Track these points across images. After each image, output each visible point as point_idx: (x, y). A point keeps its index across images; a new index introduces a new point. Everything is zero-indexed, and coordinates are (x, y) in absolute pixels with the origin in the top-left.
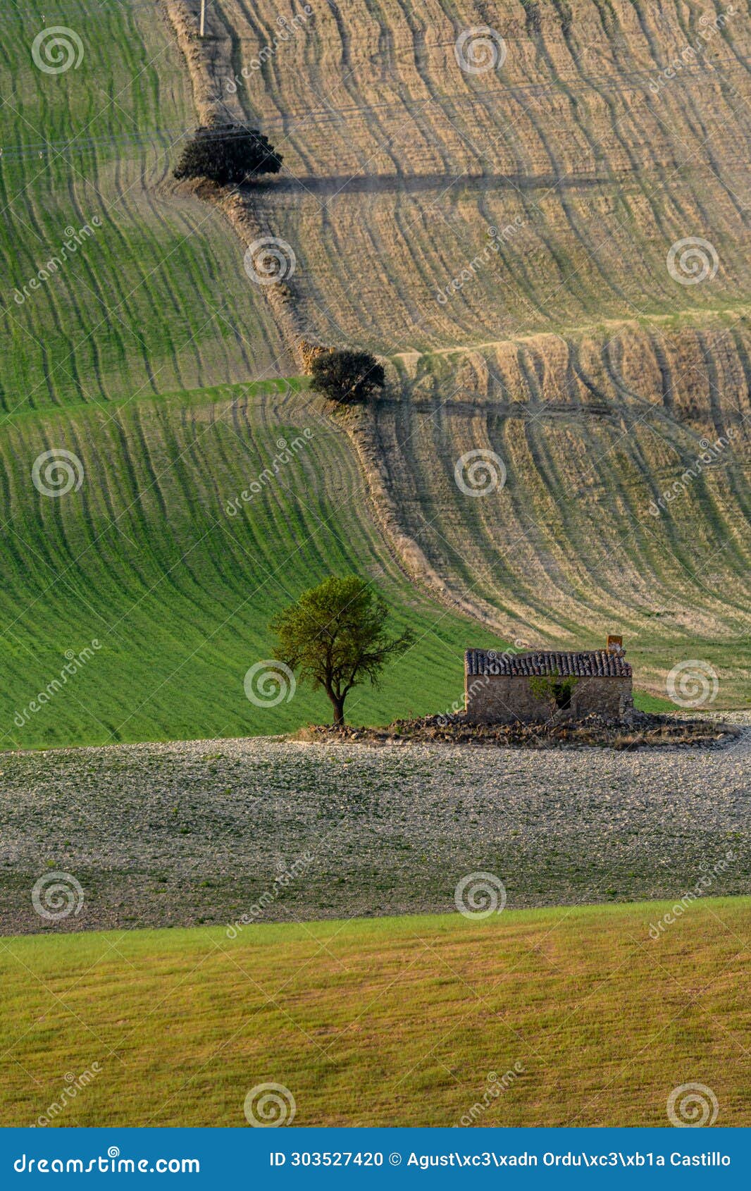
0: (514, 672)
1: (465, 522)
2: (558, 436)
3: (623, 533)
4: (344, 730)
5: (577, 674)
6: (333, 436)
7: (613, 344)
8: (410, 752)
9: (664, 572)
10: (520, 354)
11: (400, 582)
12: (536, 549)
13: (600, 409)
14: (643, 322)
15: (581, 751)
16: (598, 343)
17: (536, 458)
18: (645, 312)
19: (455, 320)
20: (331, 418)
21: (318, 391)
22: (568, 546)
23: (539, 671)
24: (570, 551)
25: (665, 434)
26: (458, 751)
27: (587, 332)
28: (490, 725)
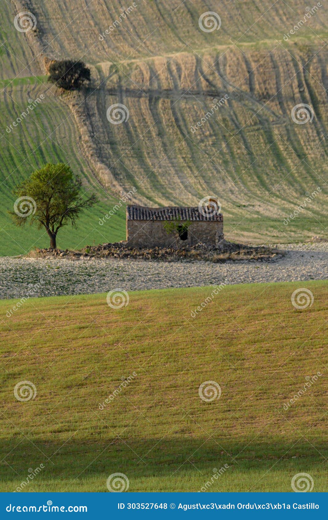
0: (155, 218)
1: (135, 156)
2: (189, 108)
3: (226, 162)
4: (56, 251)
5: (191, 219)
6: (61, 108)
7: (221, 57)
8: (94, 263)
9: (249, 184)
10: (169, 64)
11: (98, 188)
12: (176, 171)
13: (214, 94)
14: (239, 46)
15: (193, 263)
16: (213, 57)
17: (177, 120)
18: (240, 41)
19: (132, 46)
20: (60, 97)
21: (53, 82)
22: (194, 169)
23: (170, 218)
24: (195, 172)
25: (251, 107)
26: (121, 263)
27: (207, 51)
28: (140, 249)
